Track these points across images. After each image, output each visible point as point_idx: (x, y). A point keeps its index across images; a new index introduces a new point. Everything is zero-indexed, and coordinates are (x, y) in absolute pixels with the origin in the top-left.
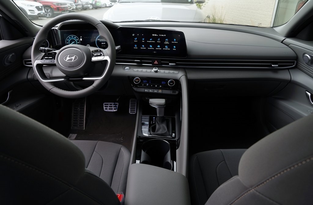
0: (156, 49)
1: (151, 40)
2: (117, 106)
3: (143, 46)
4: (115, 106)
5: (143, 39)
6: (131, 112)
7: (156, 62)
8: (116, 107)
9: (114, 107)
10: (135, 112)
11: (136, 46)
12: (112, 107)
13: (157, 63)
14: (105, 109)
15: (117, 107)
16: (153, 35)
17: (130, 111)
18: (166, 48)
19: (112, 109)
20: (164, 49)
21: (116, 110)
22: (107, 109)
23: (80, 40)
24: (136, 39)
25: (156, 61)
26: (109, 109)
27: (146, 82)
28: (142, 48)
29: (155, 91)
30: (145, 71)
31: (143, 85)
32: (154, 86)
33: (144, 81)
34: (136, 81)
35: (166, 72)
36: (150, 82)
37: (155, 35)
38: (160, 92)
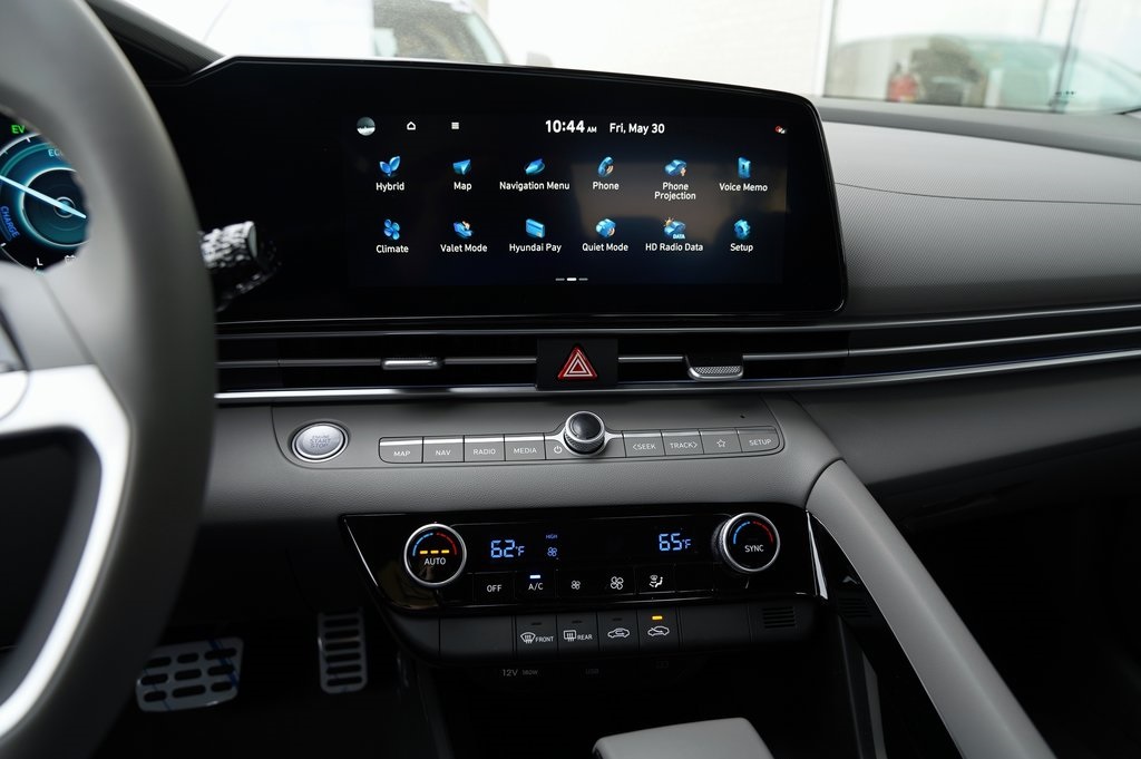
0: (586, 248)
1: (532, 168)
2: (236, 661)
3: (463, 229)
4: (216, 663)
5: (463, 166)
6: (331, 683)
7: (578, 366)
8: (228, 669)
9: (212, 672)
10: (358, 680)
11: (392, 229)
12: (196, 674)
13: (586, 372)
14: (149, 698)
15: (236, 674)
16: (554, 126)
17: (325, 678)
18: (670, 241)
19: (200, 690)
20: (651, 247)
21: (231, 694)
22: (160, 696)
24: (394, 163)
25: (578, 358)
26: (178, 693)
27: (514, 552)
28: (449, 250)
29: (616, 630)
30: (492, 452)
31: (493, 588)
32: (596, 583)
33: (497, 551)
34: (427, 561)
35: (676, 445)
36: (552, 552)
37: (573, 129)
38: (656, 632)
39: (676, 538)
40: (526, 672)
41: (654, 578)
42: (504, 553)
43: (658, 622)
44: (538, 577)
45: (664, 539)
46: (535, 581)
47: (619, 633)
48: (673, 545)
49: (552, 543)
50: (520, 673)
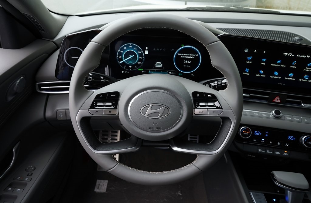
0: (286, 78)
1: (278, 62)
3: (262, 72)
5: (264, 60)
7: (277, 100)
11: (247, 70)
13: (279, 101)
16: (285, 54)
18: (305, 79)
20: (300, 80)
23: (144, 52)
24: (251, 58)
25: (278, 98)
27: (259, 134)
28: (258, 75)
29: (277, 152)
30: (258, 114)
31: (255, 140)
32: (275, 143)
33: (256, 133)
34: (244, 133)
35: (296, 119)
36: (267, 135)
37: (289, 55)
38: (285, 154)
39: (292, 137)
40: (252, 156)
41: (287, 144)
42: (257, 134)
43: (286, 153)
44: (264, 140)
45: (290, 137)
46: (263, 140)
47: (278, 153)
48: (291, 139)
49: (267, 134)
50: (251, 156)
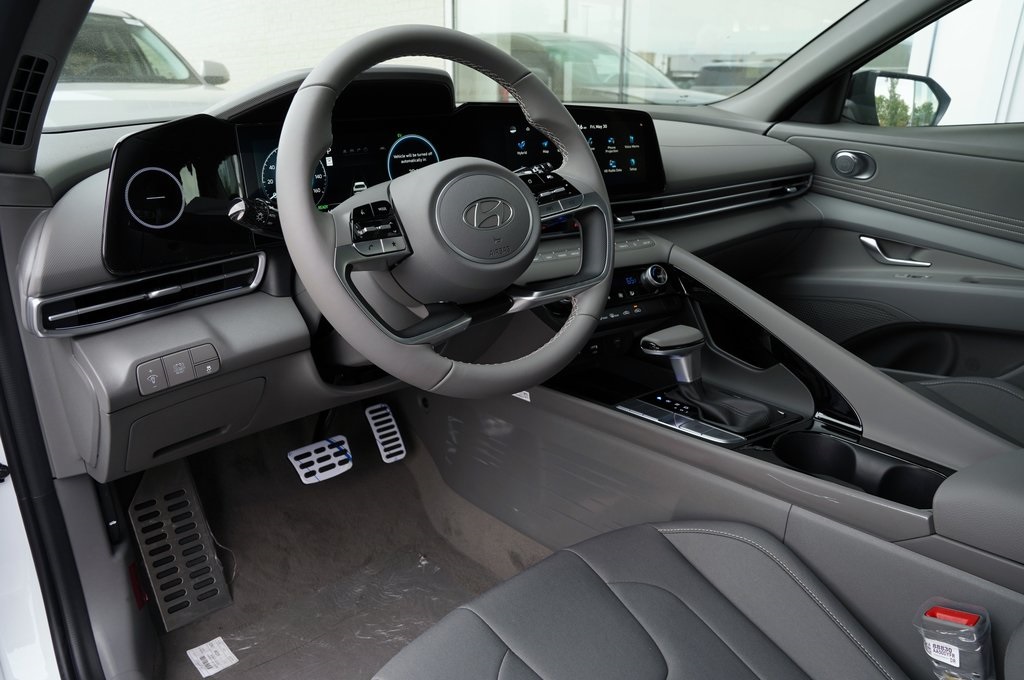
2: (346, 446)
4: (336, 450)
6: (388, 457)
8: (343, 452)
9: (336, 455)
10: (401, 452)
12: (328, 457)
14: (308, 475)
15: (349, 453)
17: (384, 455)
18: (611, 168)
19: (332, 466)
21: (348, 466)
22: (312, 473)
24: (523, 144)
26: (322, 470)
29: (625, 312)
38: (637, 311)
43: (636, 308)
